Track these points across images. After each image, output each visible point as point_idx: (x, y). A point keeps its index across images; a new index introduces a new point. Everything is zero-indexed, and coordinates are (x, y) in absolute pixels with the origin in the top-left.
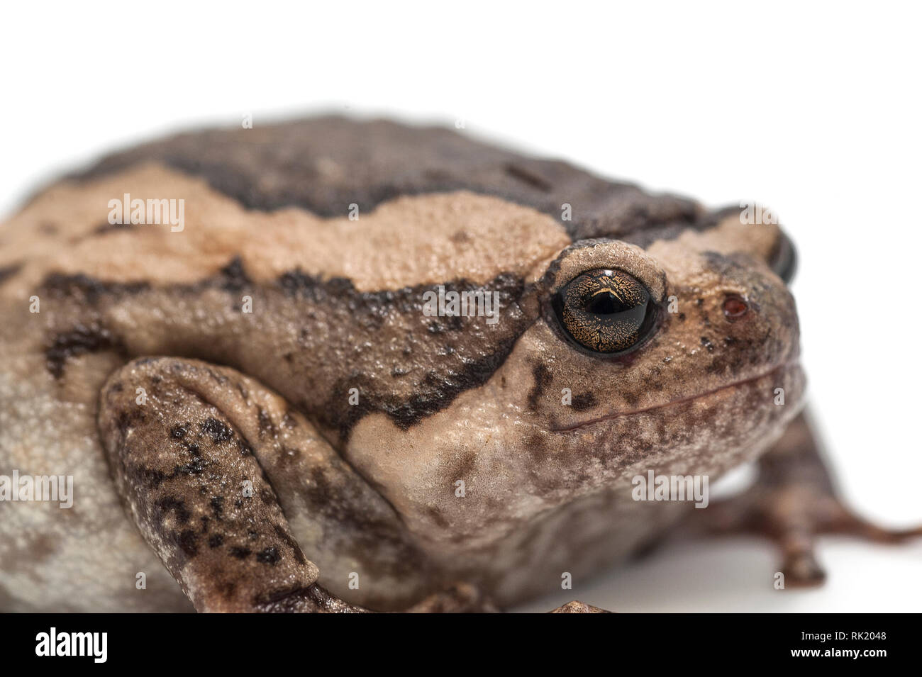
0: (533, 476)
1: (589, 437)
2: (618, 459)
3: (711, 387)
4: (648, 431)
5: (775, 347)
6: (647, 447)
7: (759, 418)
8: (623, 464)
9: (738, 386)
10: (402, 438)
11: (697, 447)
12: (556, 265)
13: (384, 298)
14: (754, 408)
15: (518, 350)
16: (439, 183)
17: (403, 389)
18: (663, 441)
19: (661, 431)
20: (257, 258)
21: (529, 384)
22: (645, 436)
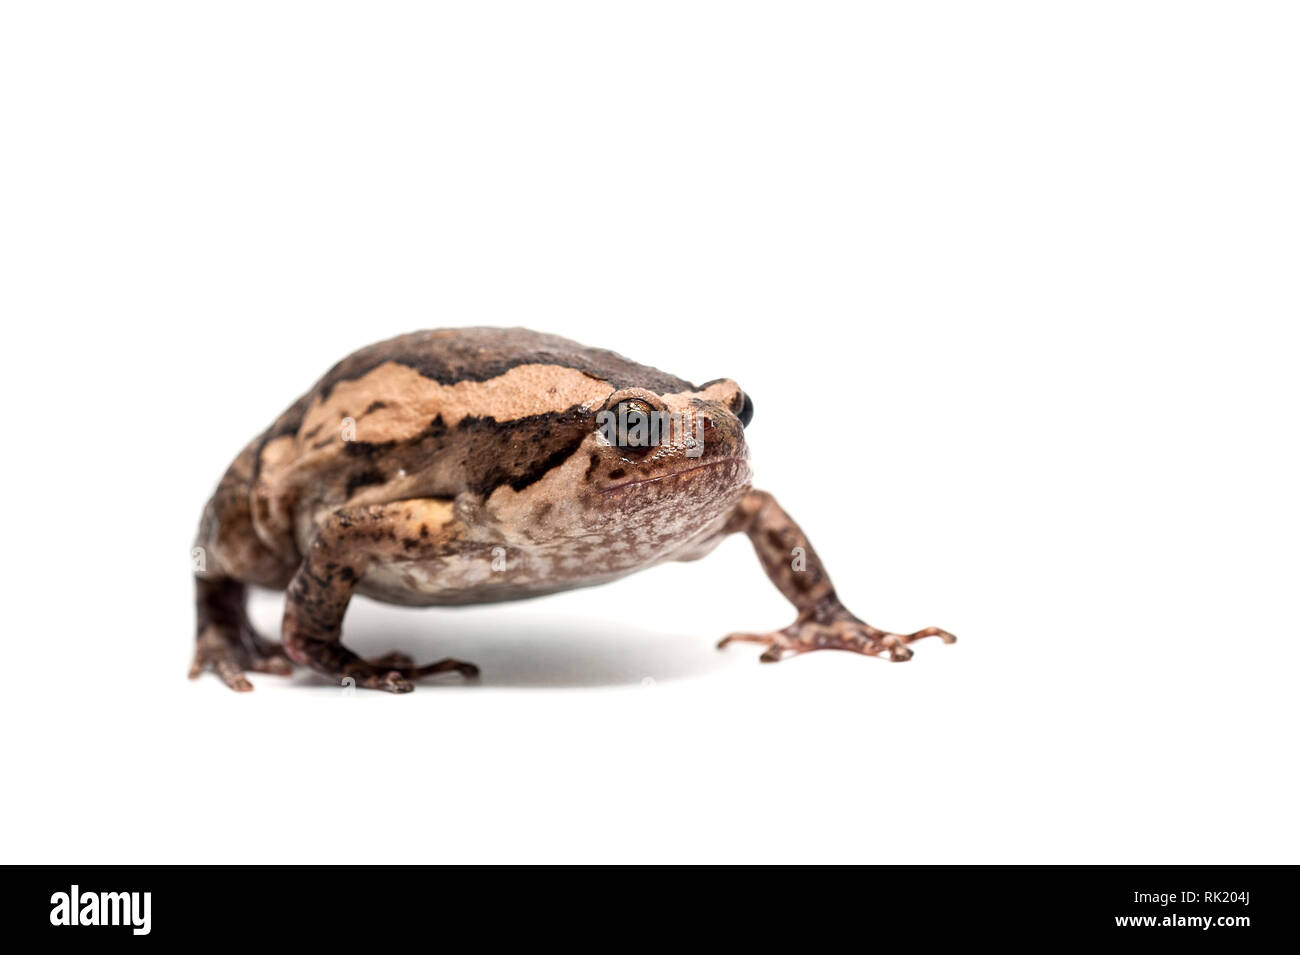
0: (582, 518)
1: (618, 498)
2: (631, 509)
3: (690, 467)
4: (652, 493)
5: (726, 447)
6: (649, 503)
7: (713, 488)
8: (634, 511)
9: (705, 467)
10: (516, 496)
11: (676, 501)
12: (608, 400)
13: (511, 425)
14: (712, 482)
15: (582, 446)
16: (544, 359)
17: (519, 472)
18: (659, 499)
19: (659, 493)
20: (449, 413)
21: (588, 465)
22: (650, 496)
